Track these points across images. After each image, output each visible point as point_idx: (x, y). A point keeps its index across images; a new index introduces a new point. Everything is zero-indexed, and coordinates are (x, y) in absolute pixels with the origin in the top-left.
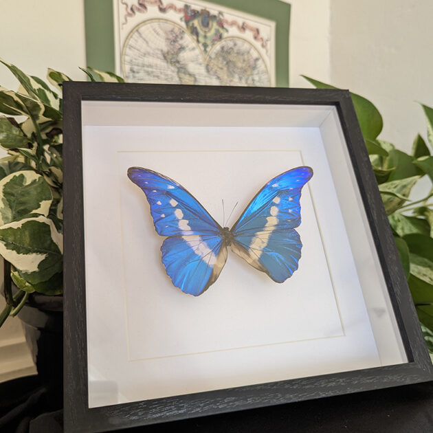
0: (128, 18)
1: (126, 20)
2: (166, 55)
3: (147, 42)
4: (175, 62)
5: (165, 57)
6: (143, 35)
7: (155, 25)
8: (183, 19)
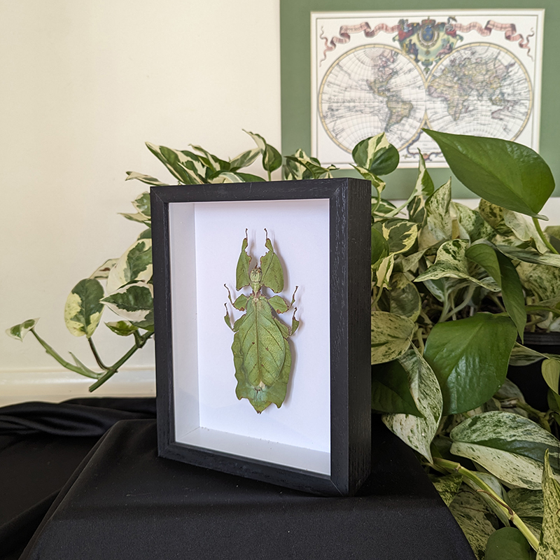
0: (327, 53)
1: (325, 55)
2: (372, 85)
3: (349, 75)
4: (383, 91)
5: (371, 87)
6: (345, 68)
7: (360, 53)
8: (397, 38)
